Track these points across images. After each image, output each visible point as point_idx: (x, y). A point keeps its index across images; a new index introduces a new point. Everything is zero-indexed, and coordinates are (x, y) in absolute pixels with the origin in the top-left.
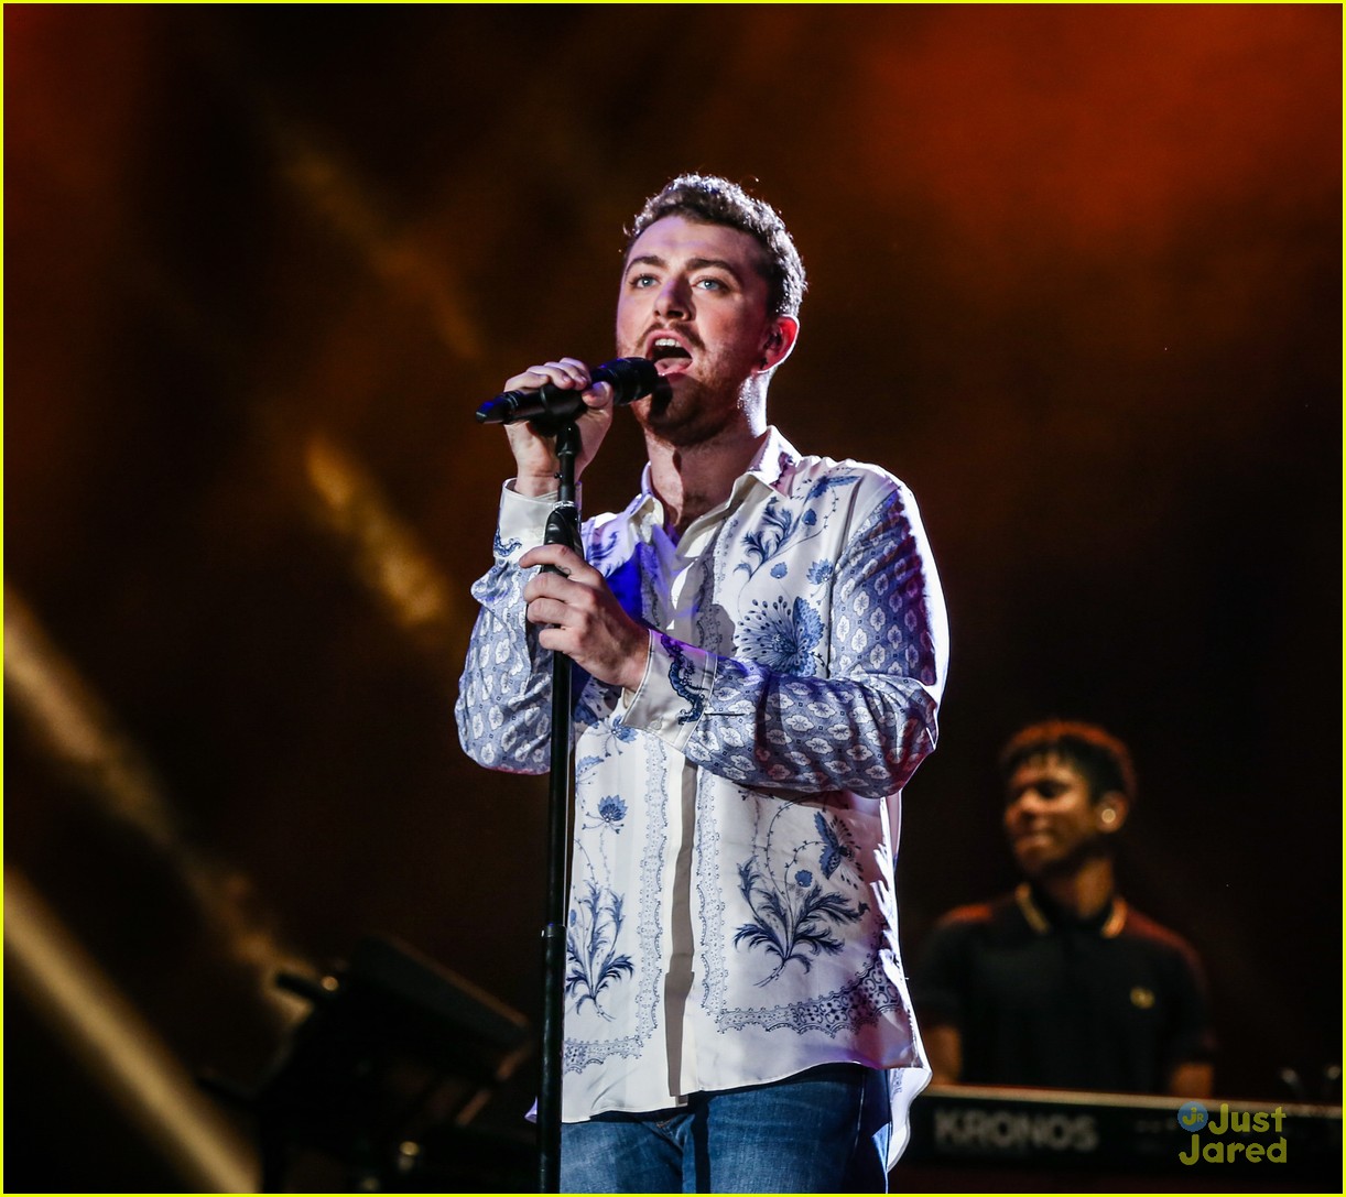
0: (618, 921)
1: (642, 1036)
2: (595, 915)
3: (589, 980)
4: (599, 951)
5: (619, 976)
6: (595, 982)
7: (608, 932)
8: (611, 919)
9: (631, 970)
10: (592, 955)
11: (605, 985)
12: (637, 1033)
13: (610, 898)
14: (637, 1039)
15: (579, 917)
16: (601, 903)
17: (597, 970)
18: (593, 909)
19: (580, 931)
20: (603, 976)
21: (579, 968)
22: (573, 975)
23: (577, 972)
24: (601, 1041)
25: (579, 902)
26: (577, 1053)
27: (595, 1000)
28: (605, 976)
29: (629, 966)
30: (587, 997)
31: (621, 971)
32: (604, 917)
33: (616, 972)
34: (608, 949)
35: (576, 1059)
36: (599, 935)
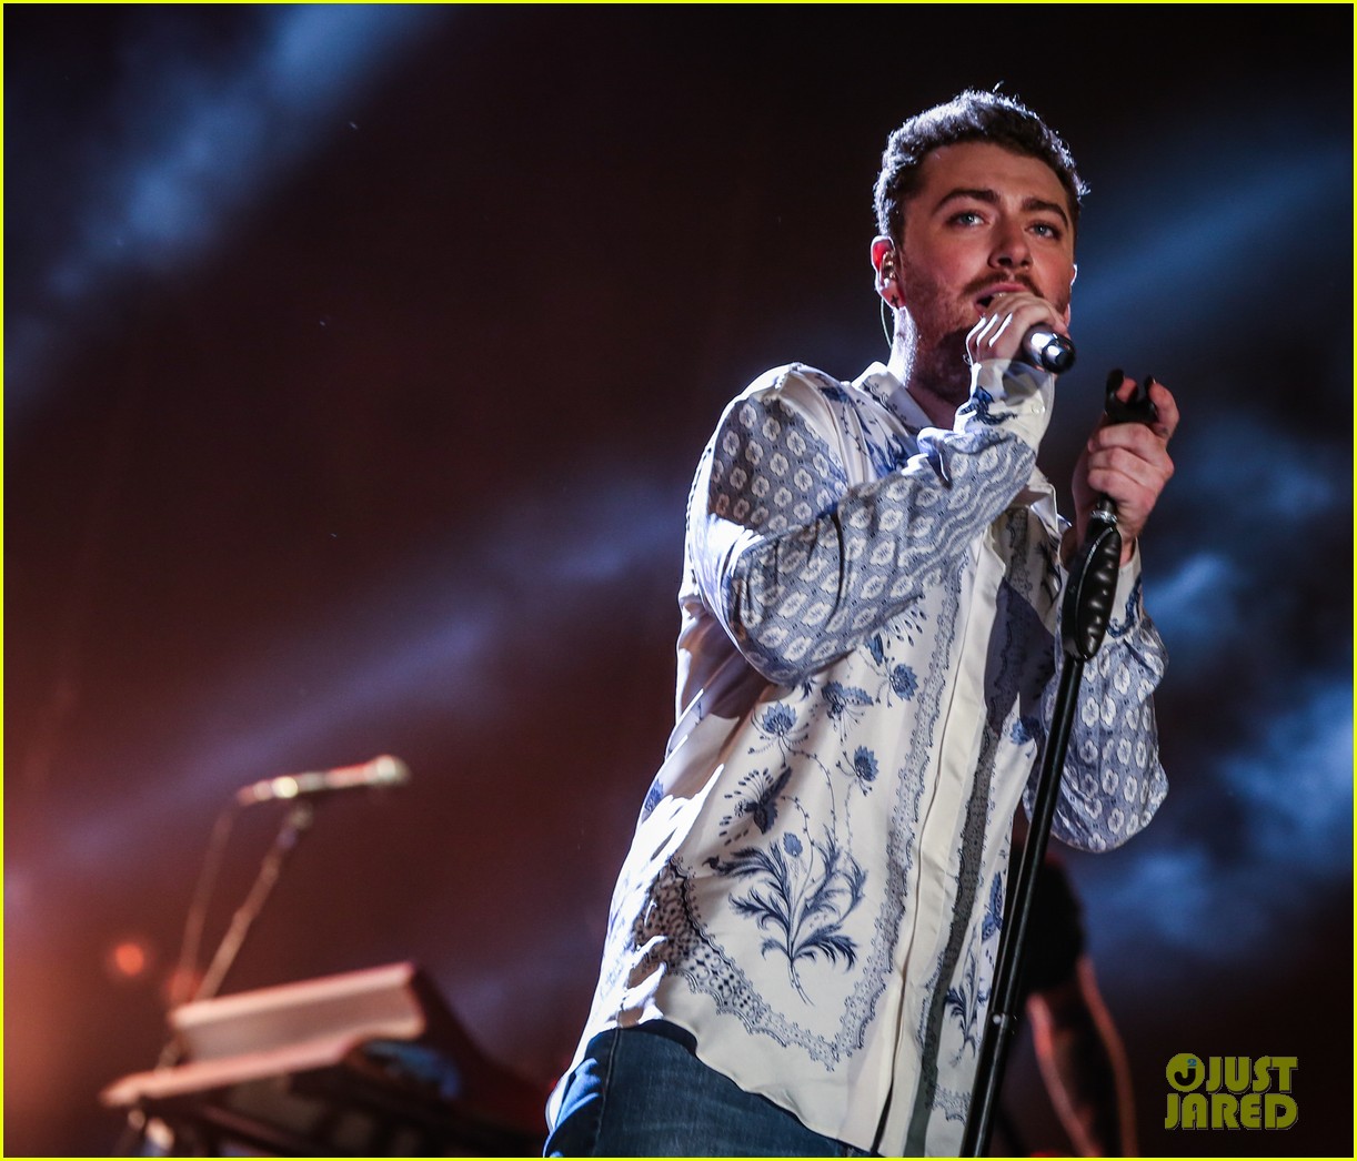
0: (856, 899)
1: (840, 1048)
2: (830, 872)
3: (793, 934)
4: (820, 914)
5: (833, 957)
6: (799, 941)
7: (842, 901)
8: (849, 889)
9: (851, 961)
10: (807, 911)
11: (810, 954)
12: (835, 1041)
13: (850, 864)
14: (834, 1048)
15: (806, 857)
16: (839, 865)
17: (806, 931)
18: (828, 865)
19: (802, 876)
20: (813, 941)
21: (783, 905)
22: (771, 906)
23: (776, 906)
24: (789, 1020)
25: (812, 843)
26: (750, 1002)
27: (792, 960)
28: (816, 944)
29: (851, 956)
30: (782, 948)
31: (838, 953)
32: (840, 883)
33: (831, 950)
34: (832, 919)
35: (746, 1008)
36: (827, 895)
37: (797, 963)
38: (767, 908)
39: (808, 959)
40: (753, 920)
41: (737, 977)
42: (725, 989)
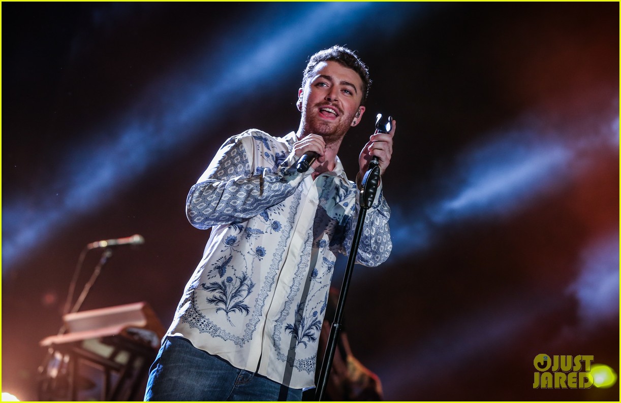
0: (249, 293)
1: (245, 339)
2: (241, 285)
3: (228, 305)
4: (237, 297)
6: (230, 307)
7: (244, 293)
8: (248, 289)
9: (248, 313)
10: (232, 297)
11: (234, 311)
12: (243, 337)
13: (250, 282)
14: (243, 339)
15: (234, 282)
16: (246, 282)
17: (232, 304)
18: (241, 282)
19: (232, 287)
21: (224, 298)
22: (220, 299)
23: (222, 298)
24: (227, 332)
25: (236, 277)
26: (213, 328)
27: (227, 313)
28: (235, 307)
29: (248, 311)
30: (224, 310)
31: (243, 310)
32: (245, 287)
33: (241, 309)
34: (241, 299)
35: (211, 330)
36: (239, 292)
37: (229, 314)
38: (219, 300)
39: (233, 312)
40: (213, 304)
41: (206, 321)
42: (202, 325)
